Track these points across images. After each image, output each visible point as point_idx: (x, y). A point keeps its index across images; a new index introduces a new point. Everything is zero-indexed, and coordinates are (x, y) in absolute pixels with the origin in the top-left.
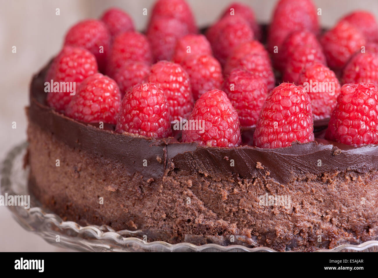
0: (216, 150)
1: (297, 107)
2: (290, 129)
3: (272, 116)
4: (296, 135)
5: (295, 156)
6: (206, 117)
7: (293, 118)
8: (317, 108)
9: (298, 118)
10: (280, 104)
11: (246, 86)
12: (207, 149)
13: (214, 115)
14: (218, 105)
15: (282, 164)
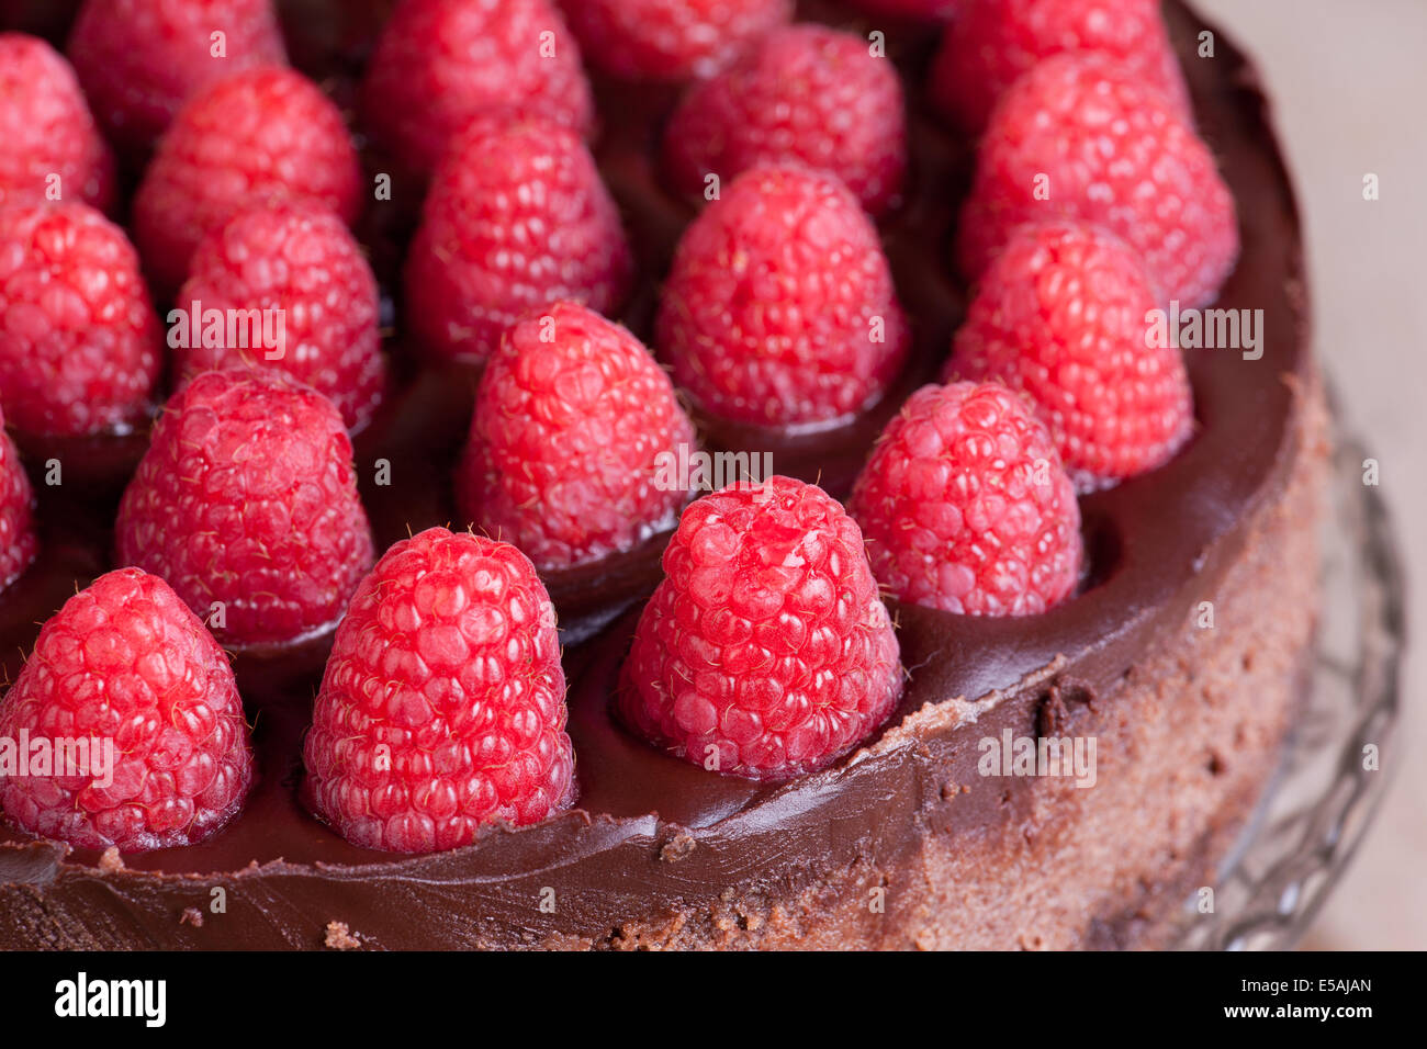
0: (142, 884)
1: (492, 662)
2: (468, 759)
3: (386, 702)
4: (494, 782)
5: (494, 884)
6: (92, 722)
7: (477, 707)
8: (574, 519)
9: (499, 707)
10: (414, 648)
11: (259, 471)
12: (103, 878)
13: (123, 707)
14: (141, 664)
15: (437, 920)
